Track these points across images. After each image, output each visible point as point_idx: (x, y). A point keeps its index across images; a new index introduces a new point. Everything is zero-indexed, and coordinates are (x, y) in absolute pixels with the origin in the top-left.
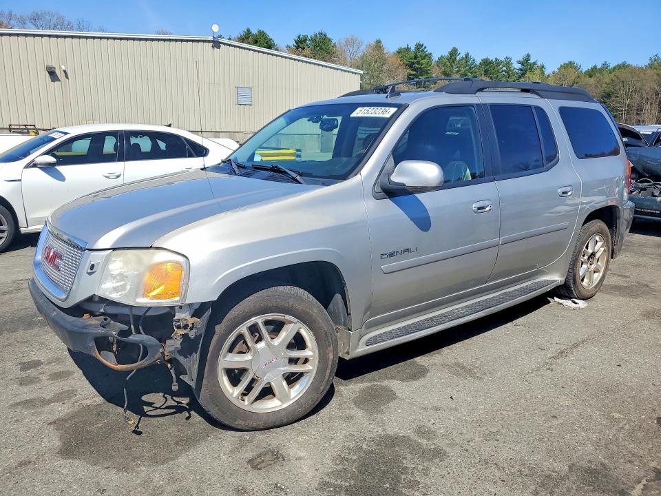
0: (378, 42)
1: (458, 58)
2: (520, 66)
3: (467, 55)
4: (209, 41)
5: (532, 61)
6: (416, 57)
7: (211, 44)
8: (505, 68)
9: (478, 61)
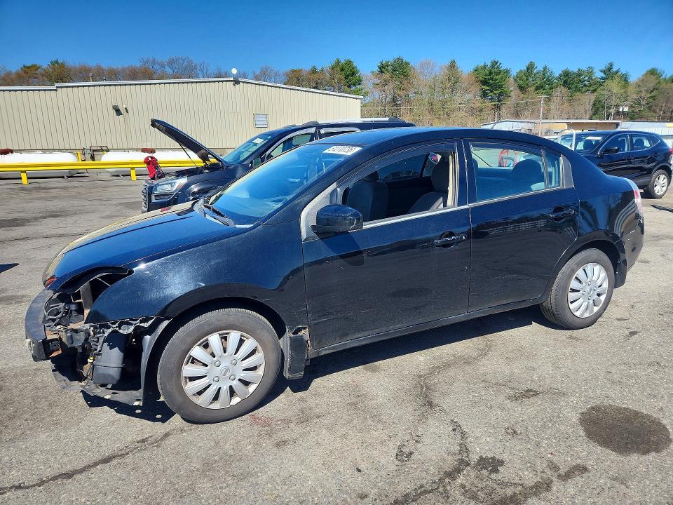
0: (453, 62)
1: (535, 71)
2: (602, 75)
3: (545, 68)
4: (231, 81)
5: (614, 69)
6: (490, 73)
7: (233, 83)
8: (586, 78)
9: (557, 73)
